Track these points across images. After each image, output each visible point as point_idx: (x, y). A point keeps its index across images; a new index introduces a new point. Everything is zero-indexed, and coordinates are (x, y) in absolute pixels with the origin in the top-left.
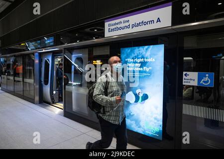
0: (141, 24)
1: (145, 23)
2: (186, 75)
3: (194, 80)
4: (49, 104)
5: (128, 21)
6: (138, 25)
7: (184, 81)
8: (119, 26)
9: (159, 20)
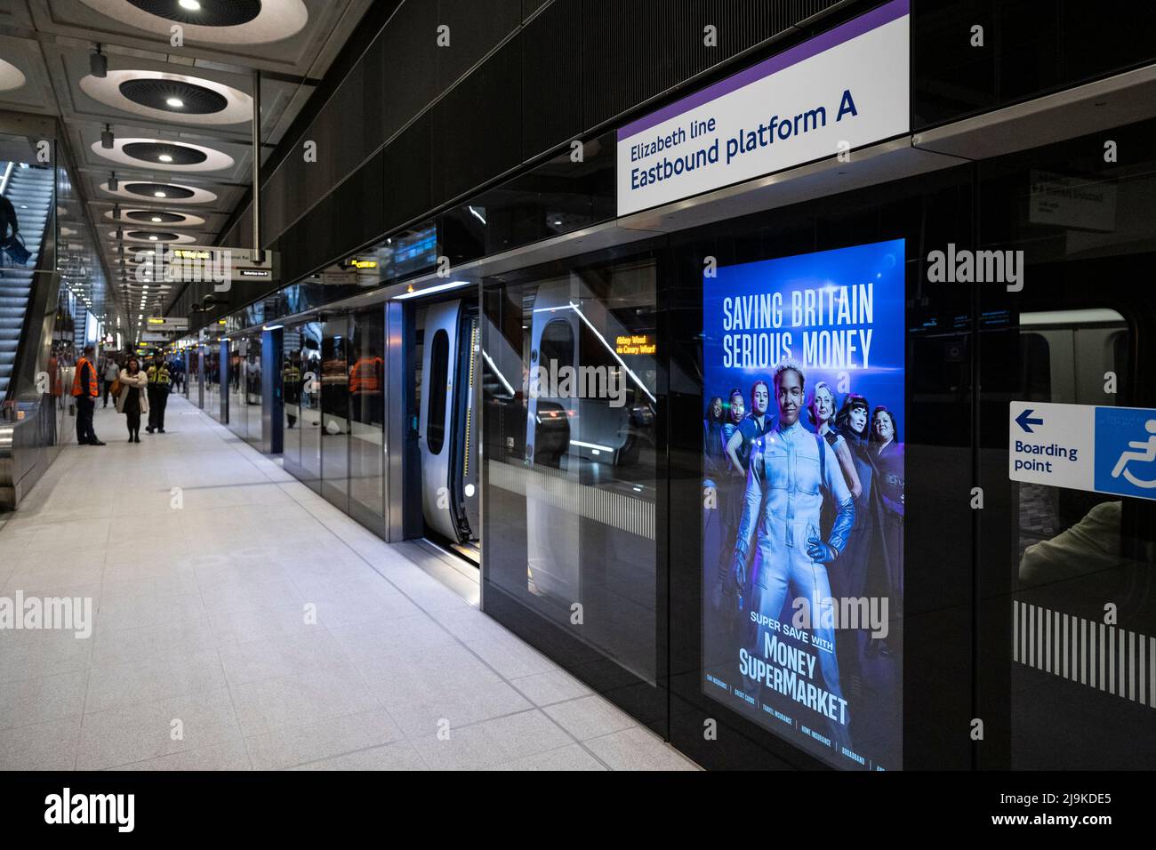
0: (766, 135)
1: (785, 130)
2: (1024, 420)
3: (1073, 455)
4: (447, 544)
5: (710, 125)
6: (754, 140)
7: (1014, 456)
8: (672, 154)
9: (848, 106)
